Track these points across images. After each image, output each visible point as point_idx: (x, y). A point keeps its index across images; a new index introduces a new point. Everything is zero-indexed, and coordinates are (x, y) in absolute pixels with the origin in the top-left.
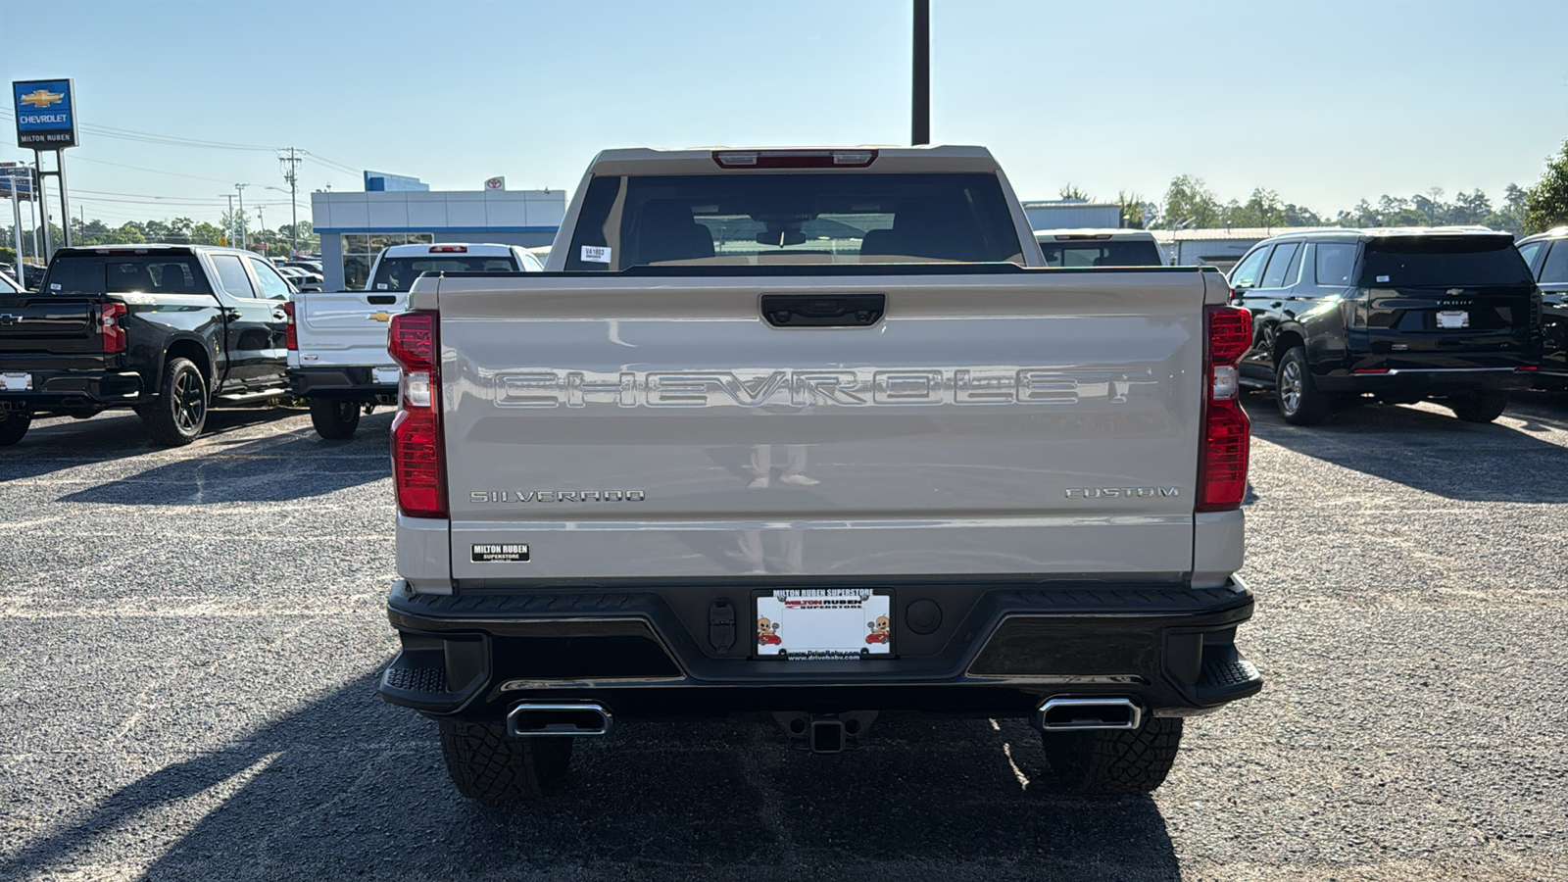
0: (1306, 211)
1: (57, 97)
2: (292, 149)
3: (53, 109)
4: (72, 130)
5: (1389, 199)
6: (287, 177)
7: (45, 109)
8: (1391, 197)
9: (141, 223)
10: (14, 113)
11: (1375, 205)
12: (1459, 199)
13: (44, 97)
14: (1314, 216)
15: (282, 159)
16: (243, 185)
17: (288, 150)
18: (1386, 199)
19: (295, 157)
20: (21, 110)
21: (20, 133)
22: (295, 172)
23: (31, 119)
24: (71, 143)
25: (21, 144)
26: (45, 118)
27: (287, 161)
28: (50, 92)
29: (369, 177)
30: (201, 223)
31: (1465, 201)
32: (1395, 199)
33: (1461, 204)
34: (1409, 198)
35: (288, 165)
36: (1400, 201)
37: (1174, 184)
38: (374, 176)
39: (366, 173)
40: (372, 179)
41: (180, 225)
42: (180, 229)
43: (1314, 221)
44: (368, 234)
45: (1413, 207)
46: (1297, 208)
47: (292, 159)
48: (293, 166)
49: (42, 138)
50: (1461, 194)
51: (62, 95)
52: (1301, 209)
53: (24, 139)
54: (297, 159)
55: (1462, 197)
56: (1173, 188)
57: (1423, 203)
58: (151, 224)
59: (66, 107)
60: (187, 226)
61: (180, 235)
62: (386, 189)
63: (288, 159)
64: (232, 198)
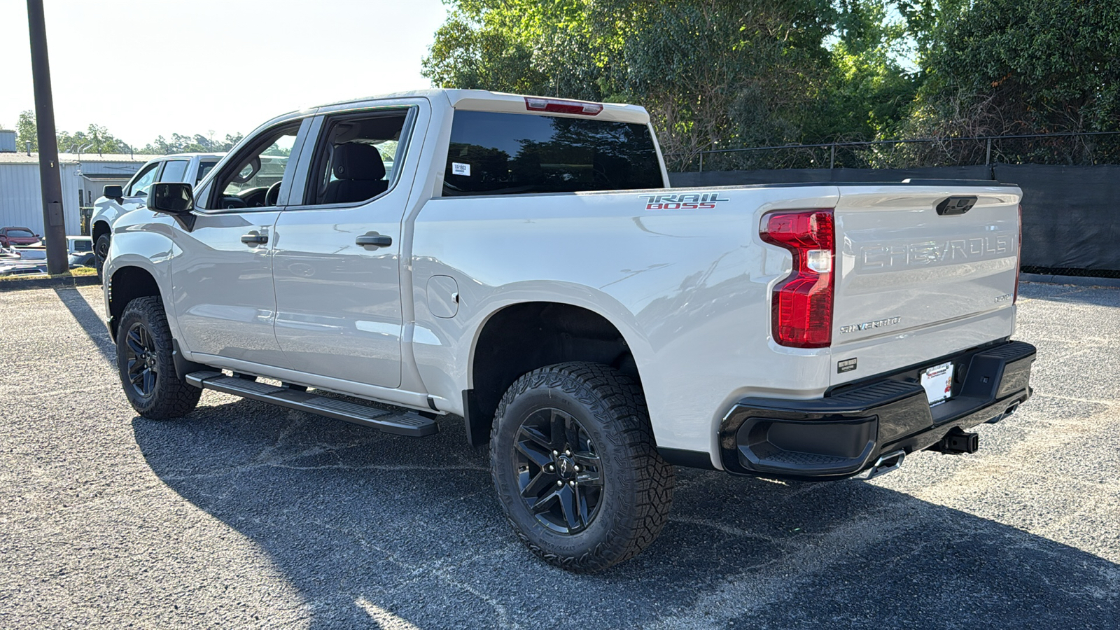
0: (121, 142)
5: (178, 137)
8: (180, 135)
11: (169, 140)
12: (227, 139)
14: (126, 146)
18: (176, 136)
31: (231, 140)
32: (182, 136)
33: (229, 142)
34: (192, 136)
36: (186, 138)
37: (23, 116)
43: (127, 150)
45: (195, 143)
46: (114, 139)
50: (228, 135)
52: (117, 141)
55: (229, 138)
56: (22, 119)
57: (202, 140)
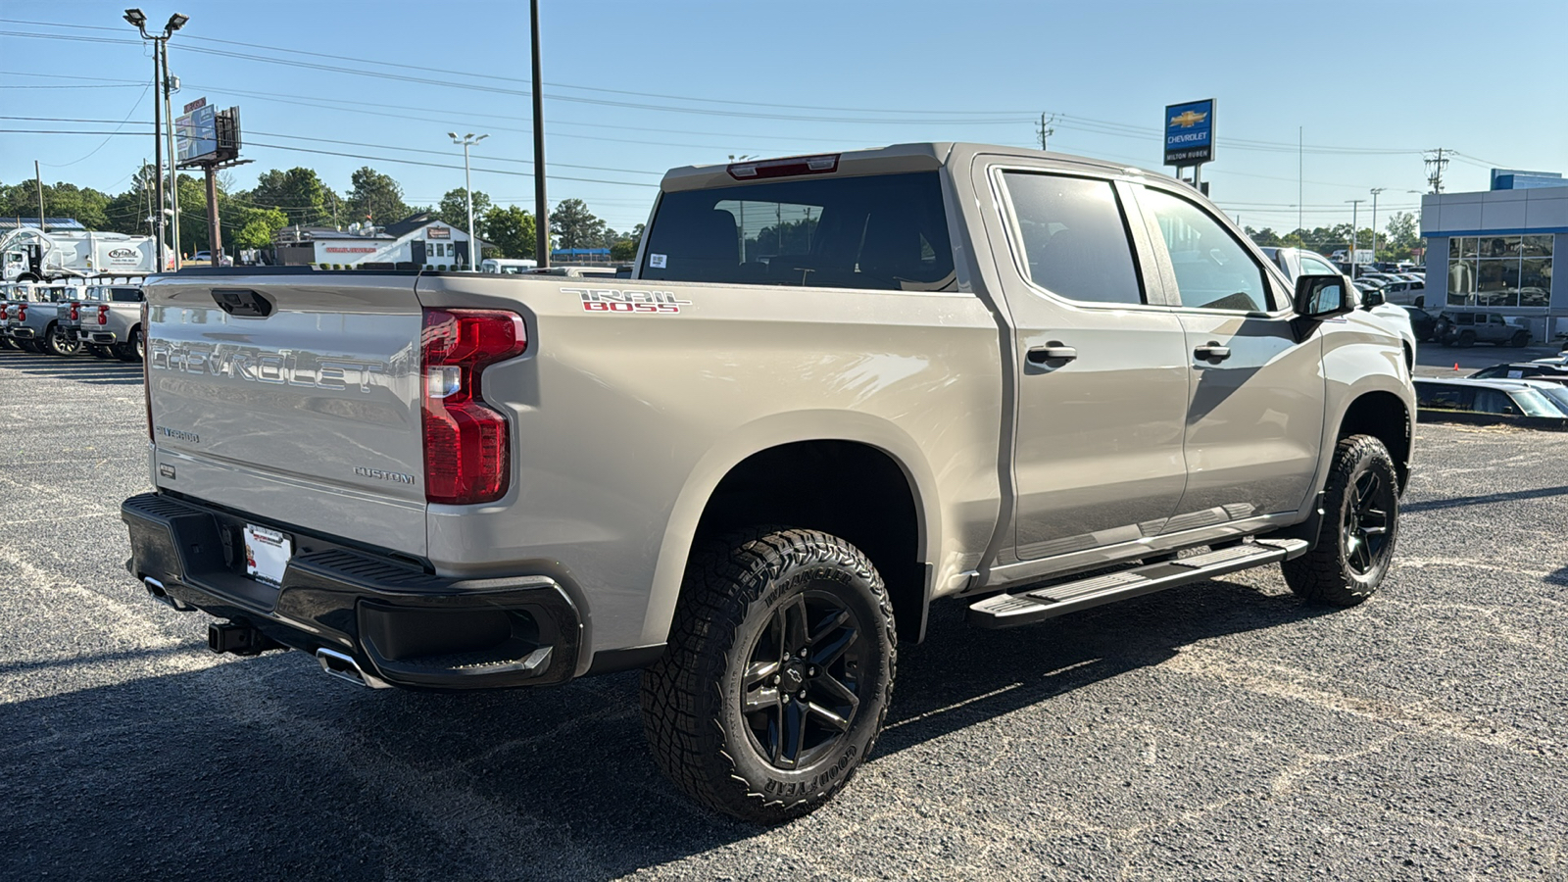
1: (1201, 117)
2: (1440, 150)
3: (1197, 127)
4: (1210, 147)
6: (1431, 180)
7: (1189, 129)
9: (1308, 231)
10: (1163, 133)
13: (1191, 117)
15: (1428, 161)
16: (1380, 190)
17: (1435, 151)
19: (1442, 158)
20: (1171, 131)
21: (1168, 152)
22: (1441, 173)
23: (1177, 139)
24: (1208, 158)
25: (1167, 162)
26: (1188, 137)
27: (1432, 163)
28: (1196, 112)
29: (1497, 175)
30: (1364, 229)
35: (1434, 167)
38: (1502, 174)
39: (1494, 171)
40: (1500, 177)
41: (1341, 232)
42: (1341, 236)
44: (1479, 237)
47: (1439, 161)
48: (1439, 168)
49: (1184, 156)
51: (1205, 115)
53: (1169, 158)
54: (1444, 160)
58: (1318, 230)
59: (1207, 126)
60: (1348, 232)
61: (1339, 242)
62: (1514, 188)
63: (1435, 161)
64: (1358, 204)
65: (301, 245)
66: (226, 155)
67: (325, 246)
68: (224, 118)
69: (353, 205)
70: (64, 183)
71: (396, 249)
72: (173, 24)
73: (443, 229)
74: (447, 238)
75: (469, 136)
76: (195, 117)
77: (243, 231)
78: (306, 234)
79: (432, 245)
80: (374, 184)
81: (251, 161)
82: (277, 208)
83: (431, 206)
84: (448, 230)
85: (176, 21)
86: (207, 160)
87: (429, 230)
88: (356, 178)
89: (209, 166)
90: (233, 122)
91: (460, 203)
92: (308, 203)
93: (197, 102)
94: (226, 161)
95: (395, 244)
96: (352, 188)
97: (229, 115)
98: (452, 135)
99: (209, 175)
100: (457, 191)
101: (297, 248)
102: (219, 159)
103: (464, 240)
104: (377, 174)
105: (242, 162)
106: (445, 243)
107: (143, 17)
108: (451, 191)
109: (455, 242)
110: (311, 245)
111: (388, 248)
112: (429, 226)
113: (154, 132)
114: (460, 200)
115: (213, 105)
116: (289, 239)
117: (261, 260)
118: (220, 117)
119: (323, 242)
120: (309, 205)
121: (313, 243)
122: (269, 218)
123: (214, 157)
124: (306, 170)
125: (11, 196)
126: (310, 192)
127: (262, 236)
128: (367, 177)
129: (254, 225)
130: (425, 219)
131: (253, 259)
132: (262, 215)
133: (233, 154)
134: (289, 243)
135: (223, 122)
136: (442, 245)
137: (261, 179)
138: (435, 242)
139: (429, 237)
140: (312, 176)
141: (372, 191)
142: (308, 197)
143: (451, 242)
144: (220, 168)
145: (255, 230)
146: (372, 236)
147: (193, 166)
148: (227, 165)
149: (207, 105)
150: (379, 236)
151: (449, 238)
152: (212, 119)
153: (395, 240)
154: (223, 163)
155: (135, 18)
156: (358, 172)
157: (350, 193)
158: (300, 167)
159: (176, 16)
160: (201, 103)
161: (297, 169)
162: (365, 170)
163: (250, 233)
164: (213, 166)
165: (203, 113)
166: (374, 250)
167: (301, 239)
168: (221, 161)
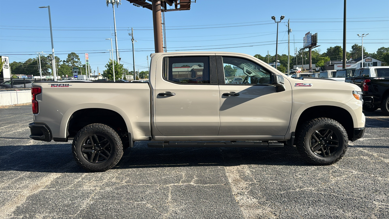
65: (331, 65)
66: (314, 45)
67: (337, 65)
68: (314, 36)
69: (352, 54)
70: (284, 54)
71: (356, 65)
72: (282, 18)
73: (370, 59)
74: (371, 61)
75: (363, 35)
76: (307, 37)
77: (317, 63)
78: (333, 63)
79: (366, 63)
80: (357, 48)
81: (319, 46)
82: (328, 56)
83: (374, 53)
84: (372, 59)
85: (282, 17)
86: (309, 46)
87: (366, 60)
88: (353, 47)
89: (310, 48)
90: (316, 37)
91: (383, 51)
92: (339, 54)
93: (308, 33)
94: (314, 46)
95: (356, 64)
96: (352, 50)
97: (315, 35)
98: (358, 35)
99: (310, 50)
100: (382, 48)
101: (330, 66)
102: (312, 46)
103: (376, 62)
104: (358, 46)
105: (318, 46)
106: (370, 63)
107: (275, 18)
108: (380, 48)
109: (373, 62)
110: (333, 65)
111: (354, 65)
112: (366, 58)
113: (276, 43)
114: (382, 50)
115: (311, 33)
116: (328, 64)
117: (321, 70)
118: (313, 36)
119: (336, 64)
120: (339, 55)
121: (334, 65)
122: (325, 59)
123: (311, 46)
124: (339, 46)
125: (272, 58)
126: (339, 52)
127: (322, 64)
128: (356, 47)
129: (320, 61)
130: (366, 57)
131: (319, 69)
132: (324, 58)
133: (315, 44)
134: (328, 65)
135: (314, 37)
136: (369, 63)
137: (327, 49)
138: (367, 63)
139: (366, 61)
140: (340, 48)
141: (357, 50)
142: (339, 53)
143: (372, 62)
144: (313, 48)
145: (320, 62)
146: (350, 62)
147: (306, 48)
148: (314, 47)
149: (310, 33)
150: (352, 62)
151: (372, 61)
152: (311, 37)
153: (356, 63)
154: (313, 47)
155: (273, 18)
156: (353, 45)
157: (351, 51)
158: (337, 46)
159: (282, 16)
160: (309, 33)
161: (336, 46)
162: (355, 45)
163: (319, 63)
164: (311, 48)
165: (309, 35)
166: (350, 66)
167: (331, 64)
168: (313, 46)
